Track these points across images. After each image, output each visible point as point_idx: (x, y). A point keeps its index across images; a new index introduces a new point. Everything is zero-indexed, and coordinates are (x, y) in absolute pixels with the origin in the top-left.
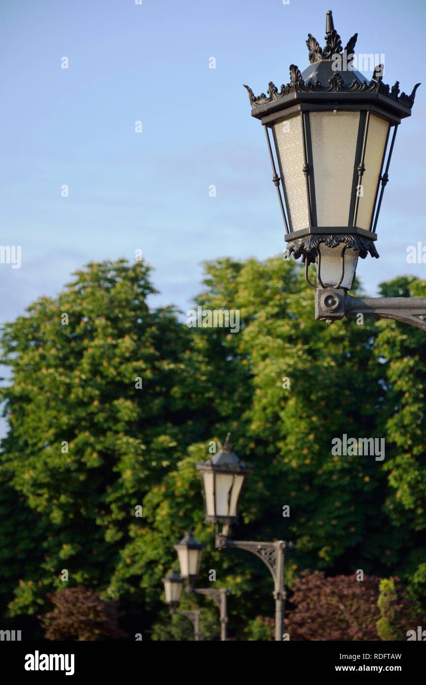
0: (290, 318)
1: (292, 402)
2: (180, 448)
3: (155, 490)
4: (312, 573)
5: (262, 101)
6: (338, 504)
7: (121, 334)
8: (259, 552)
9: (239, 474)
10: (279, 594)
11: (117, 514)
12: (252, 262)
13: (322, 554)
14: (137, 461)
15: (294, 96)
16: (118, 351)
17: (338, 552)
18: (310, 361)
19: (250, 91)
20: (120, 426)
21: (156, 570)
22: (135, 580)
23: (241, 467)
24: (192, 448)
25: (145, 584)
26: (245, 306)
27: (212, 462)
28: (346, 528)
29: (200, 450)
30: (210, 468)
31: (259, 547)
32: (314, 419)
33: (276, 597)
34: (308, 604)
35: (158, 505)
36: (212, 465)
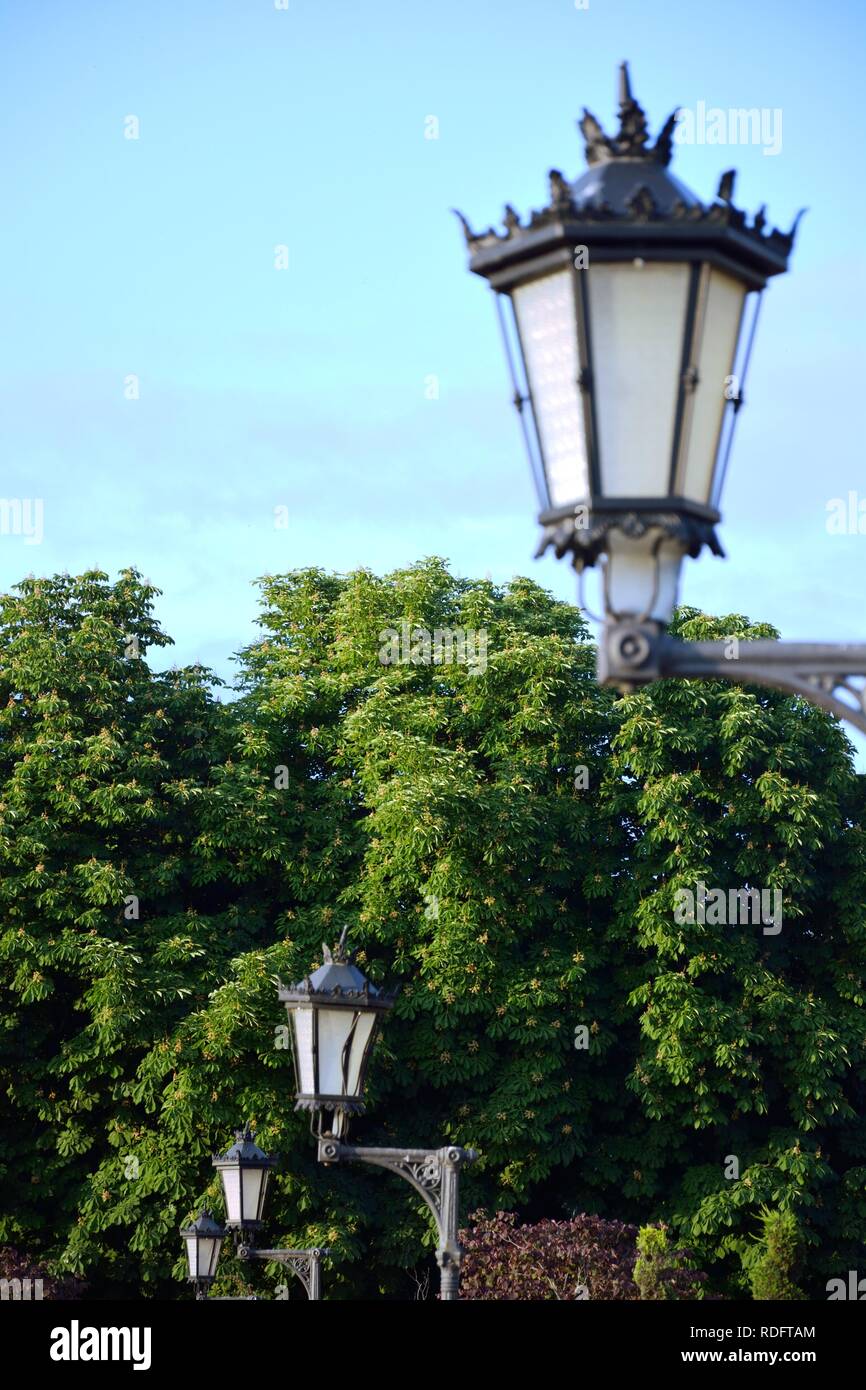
0: (439, 694)
1: (442, 867)
2: (212, 962)
3: (162, 1048)
4: (491, 1215)
5: (488, 242)
6: (537, 1077)
7: (91, 726)
8: (405, 1169)
9: (367, 1009)
10: (446, 1256)
11: (83, 1100)
12: (364, 577)
13: (506, 1177)
14: (124, 989)
15: (557, 230)
16: (84, 761)
17: (538, 1174)
18: (481, 782)
19: (464, 221)
20: (89, 917)
21: (163, 1215)
22: (119, 1236)
23: (370, 996)
24: (238, 962)
25: (138, 1243)
26: (347, 669)
27: (310, 985)
28: (552, 1127)
29: (255, 965)
30: (307, 998)
31: (407, 1159)
32: (489, 901)
33: (440, 1263)
34: (482, 1279)
35: (168, 1079)
36: (312, 992)
